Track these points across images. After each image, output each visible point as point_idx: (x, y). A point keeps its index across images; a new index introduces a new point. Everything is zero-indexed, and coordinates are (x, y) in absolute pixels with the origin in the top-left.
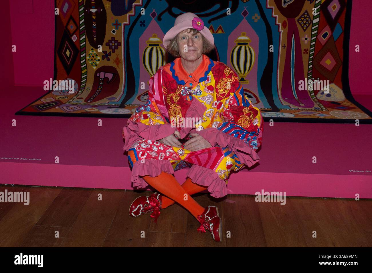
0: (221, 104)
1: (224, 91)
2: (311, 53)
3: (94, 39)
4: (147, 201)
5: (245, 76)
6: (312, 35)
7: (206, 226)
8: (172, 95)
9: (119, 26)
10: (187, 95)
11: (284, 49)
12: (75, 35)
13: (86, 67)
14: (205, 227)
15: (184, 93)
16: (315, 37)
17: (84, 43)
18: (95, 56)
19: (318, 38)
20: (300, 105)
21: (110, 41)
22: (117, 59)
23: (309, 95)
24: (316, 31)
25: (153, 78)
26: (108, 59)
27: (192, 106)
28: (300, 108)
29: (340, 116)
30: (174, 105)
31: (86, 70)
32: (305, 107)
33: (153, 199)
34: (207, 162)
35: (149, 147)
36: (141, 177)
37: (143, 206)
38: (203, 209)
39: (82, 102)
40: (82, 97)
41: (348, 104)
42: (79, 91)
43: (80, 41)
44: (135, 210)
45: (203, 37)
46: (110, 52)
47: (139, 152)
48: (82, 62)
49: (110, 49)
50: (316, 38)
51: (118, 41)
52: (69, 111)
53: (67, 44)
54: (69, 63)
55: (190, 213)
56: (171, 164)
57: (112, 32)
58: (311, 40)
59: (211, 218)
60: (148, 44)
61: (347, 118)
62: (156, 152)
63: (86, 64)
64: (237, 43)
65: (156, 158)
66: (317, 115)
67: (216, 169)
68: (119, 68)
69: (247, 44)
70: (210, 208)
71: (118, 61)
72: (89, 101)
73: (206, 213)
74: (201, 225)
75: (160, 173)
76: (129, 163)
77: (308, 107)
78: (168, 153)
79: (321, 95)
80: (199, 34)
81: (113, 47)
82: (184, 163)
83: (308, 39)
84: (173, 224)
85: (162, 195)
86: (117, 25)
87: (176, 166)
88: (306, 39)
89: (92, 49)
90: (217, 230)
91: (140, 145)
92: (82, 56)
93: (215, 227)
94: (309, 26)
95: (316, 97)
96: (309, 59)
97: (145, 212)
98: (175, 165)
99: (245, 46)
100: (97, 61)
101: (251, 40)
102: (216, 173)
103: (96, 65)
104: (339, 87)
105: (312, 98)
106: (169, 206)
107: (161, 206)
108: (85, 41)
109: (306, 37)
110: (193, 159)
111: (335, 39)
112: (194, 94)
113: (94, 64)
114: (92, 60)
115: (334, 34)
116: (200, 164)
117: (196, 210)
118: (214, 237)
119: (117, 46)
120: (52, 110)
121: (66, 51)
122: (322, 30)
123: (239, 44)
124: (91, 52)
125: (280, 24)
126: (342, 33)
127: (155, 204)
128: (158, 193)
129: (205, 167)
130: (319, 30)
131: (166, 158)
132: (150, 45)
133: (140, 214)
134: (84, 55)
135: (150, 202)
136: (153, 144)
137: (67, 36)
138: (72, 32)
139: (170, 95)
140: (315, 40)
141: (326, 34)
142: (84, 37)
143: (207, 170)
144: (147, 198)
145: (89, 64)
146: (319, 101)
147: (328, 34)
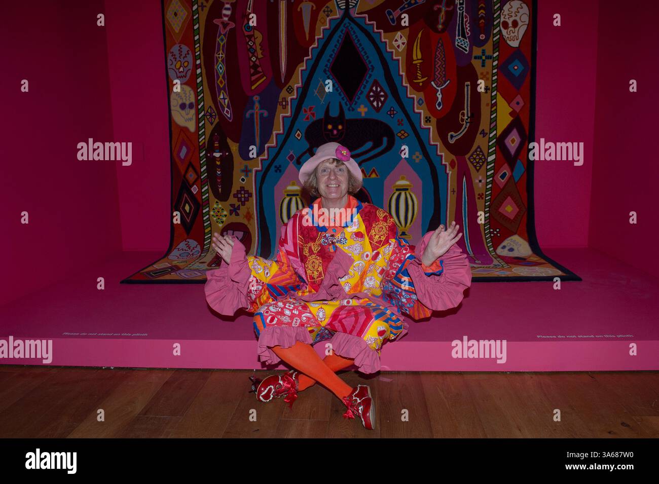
0: (378, 254)
1: (380, 237)
2: (487, 198)
3: (219, 190)
4: (280, 382)
5: (407, 230)
6: (487, 176)
7: (355, 410)
8: (311, 244)
9: (249, 174)
10: (329, 245)
11: (454, 194)
12: (195, 186)
13: (210, 225)
14: (353, 412)
15: (325, 242)
16: (491, 179)
17: (207, 195)
18: (220, 211)
19: (496, 180)
20: (476, 262)
21: (239, 192)
22: (248, 213)
23: (487, 250)
24: (492, 171)
25: (286, 225)
26: (237, 214)
27: (335, 259)
28: (475, 266)
29: (525, 273)
30: (314, 256)
31: (209, 229)
32: (482, 265)
33: (287, 378)
34: (354, 327)
35: (280, 310)
36: (269, 347)
37: (275, 388)
38: (352, 389)
39: (205, 266)
40: (205, 261)
41: (535, 259)
42: (202, 253)
43: (202, 193)
44: (263, 393)
45: (349, 171)
46: (239, 205)
47: (268, 317)
48: (205, 219)
49: (238, 201)
50: (493, 179)
51: (248, 191)
52: (187, 277)
53: (186, 197)
54: (189, 221)
55: (334, 394)
56: (308, 332)
57: (240, 180)
58: (487, 182)
59: (360, 400)
60: (286, 194)
61: (534, 275)
62: (289, 316)
63: (210, 220)
64: (395, 189)
65: (290, 324)
66: (497, 273)
67: (364, 336)
68: (250, 225)
69: (407, 189)
70: (360, 387)
71: (249, 216)
72: (213, 265)
73: (355, 394)
74: (348, 408)
75: (294, 344)
76: (255, 332)
77: (484, 264)
78: (305, 318)
79: (502, 250)
80: (343, 167)
81: (243, 199)
82: (326, 331)
83: (483, 181)
84: (314, 410)
85: (300, 373)
86: (247, 171)
87: (315, 336)
88: (480, 181)
89: (217, 202)
90: (368, 414)
91: (268, 309)
92: (204, 211)
93: (365, 411)
94: (483, 164)
95: (495, 252)
96: (485, 205)
97: (277, 395)
98: (314, 334)
99: (405, 193)
100: (223, 216)
101: (412, 185)
102: (365, 342)
103: (222, 222)
104: (525, 239)
105: (490, 253)
106: (308, 388)
107: (297, 387)
108: (208, 193)
109: (480, 178)
110: (336, 324)
111: (516, 179)
112: (337, 242)
113: (219, 221)
114: (217, 216)
115: (514, 174)
116: (345, 331)
117: (341, 389)
118: (364, 423)
119: (248, 197)
120: (167, 277)
121: (185, 205)
122: (499, 170)
123: (397, 190)
124: (215, 206)
125: (447, 163)
126: (524, 172)
127: (289, 386)
128: (295, 370)
129: (351, 334)
130: (496, 169)
131: (302, 325)
132: (288, 195)
133: (271, 399)
134: (207, 209)
135: (284, 382)
136: (285, 307)
137: (186, 187)
138: (191, 182)
139: (309, 245)
140: (492, 182)
141: (505, 174)
142: (206, 188)
143: (353, 338)
144: (280, 378)
145: (213, 220)
146: (499, 257)
147: (507, 173)
